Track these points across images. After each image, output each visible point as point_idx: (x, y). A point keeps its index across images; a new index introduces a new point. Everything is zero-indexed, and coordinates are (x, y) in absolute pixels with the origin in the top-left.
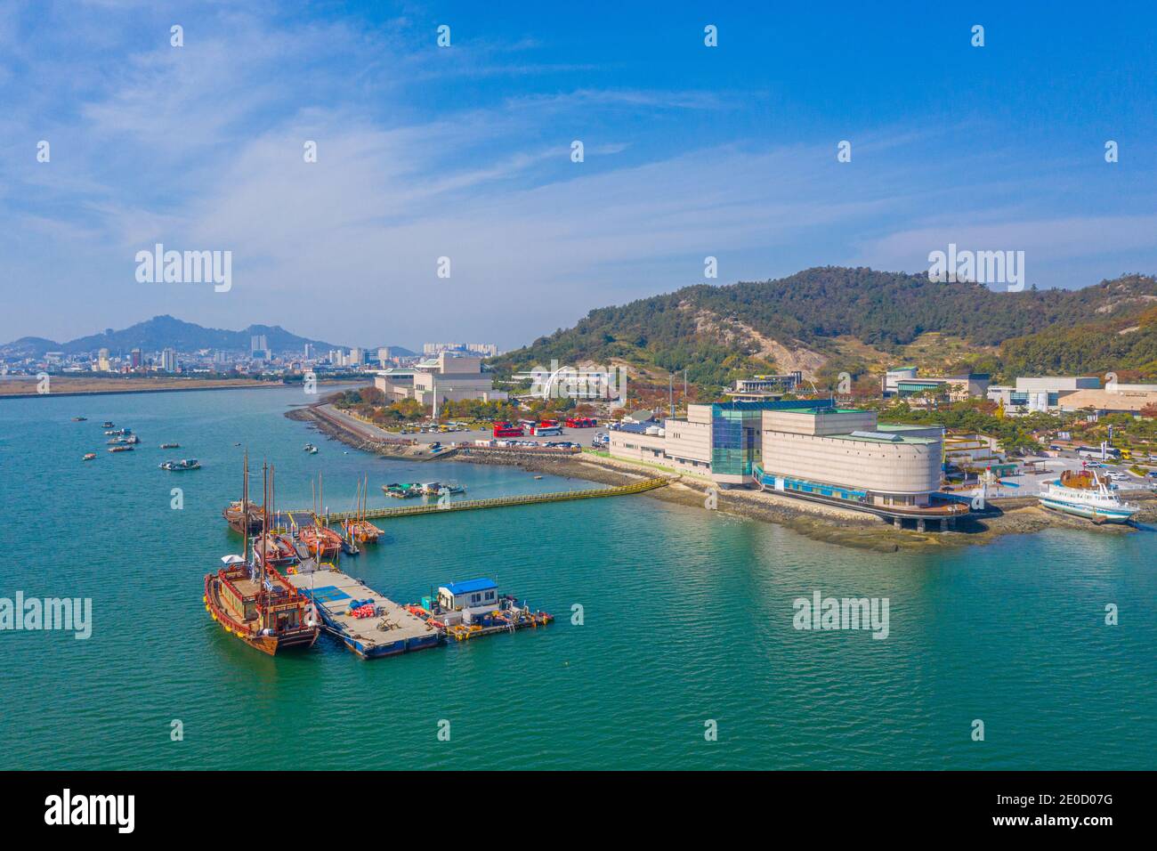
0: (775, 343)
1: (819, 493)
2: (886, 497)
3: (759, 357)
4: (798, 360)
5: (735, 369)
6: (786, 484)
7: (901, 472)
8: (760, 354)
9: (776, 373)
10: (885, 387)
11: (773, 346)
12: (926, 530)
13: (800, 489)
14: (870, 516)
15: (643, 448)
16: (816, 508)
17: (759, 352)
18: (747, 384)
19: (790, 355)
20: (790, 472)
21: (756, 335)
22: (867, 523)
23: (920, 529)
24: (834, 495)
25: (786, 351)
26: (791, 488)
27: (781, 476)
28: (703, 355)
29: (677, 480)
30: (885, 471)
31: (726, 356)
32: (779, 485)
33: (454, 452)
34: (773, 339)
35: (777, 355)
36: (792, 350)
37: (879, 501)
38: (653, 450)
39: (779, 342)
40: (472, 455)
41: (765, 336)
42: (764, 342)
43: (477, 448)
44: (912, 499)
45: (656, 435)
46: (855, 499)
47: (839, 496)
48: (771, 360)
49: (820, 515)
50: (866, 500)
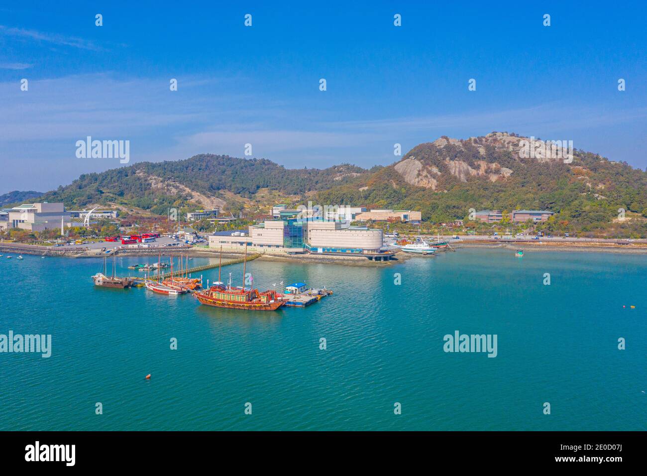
0: (198, 194)
1: (340, 251)
2: (368, 250)
3: (193, 201)
4: (212, 202)
5: (181, 207)
6: (324, 250)
7: (374, 241)
9: (204, 209)
10: (273, 214)
11: (198, 195)
12: (384, 260)
13: (331, 251)
14: (363, 258)
15: (232, 242)
16: (341, 257)
17: (192, 198)
18: (192, 215)
19: (208, 200)
20: (324, 245)
21: (188, 190)
22: (363, 260)
23: (382, 260)
24: (347, 252)
25: (205, 198)
26: (326, 251)
27: (321, 247)
28: (161, 201)
30: (369, 241)
31: (175, 201)
32: (320, 251)
33: (117, 253)
34: (197, 192)
35: (202, 200)
36: (208, 197)
37: (366, 252)
38: (239, 243)
39: (200, 193)
40: (128, 252)
41: (193, 190)
42: (193, 193)
43: (130, 249)
44: (377, 250)
45: (240, 236)
46: (357, 252)
47: (350, 252)
48: (199, 202)
49: (344, 260)
50: (361, 251)
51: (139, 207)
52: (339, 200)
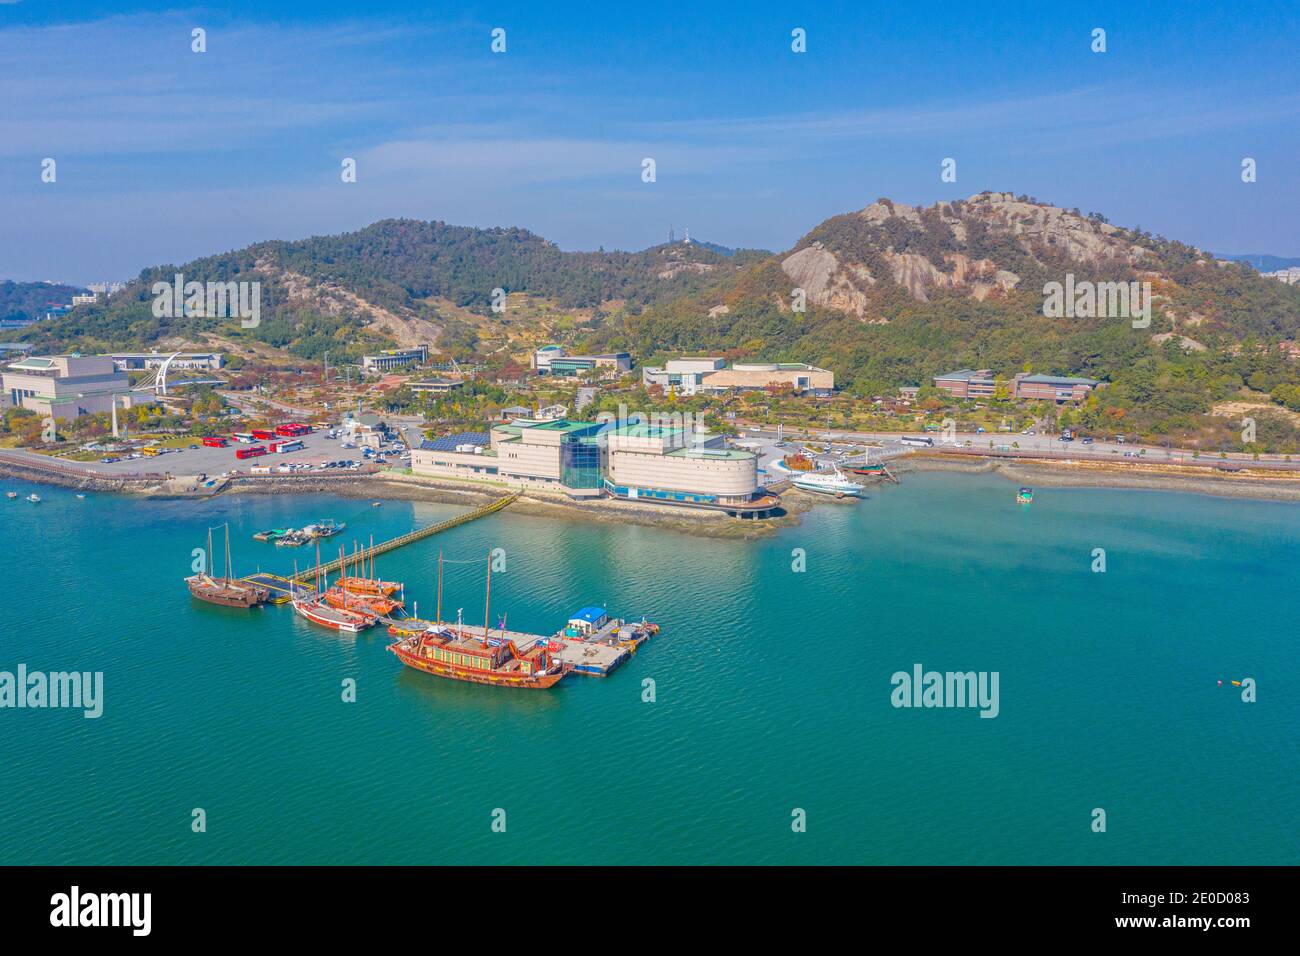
0: (385, 312)
1: (673, 498)
2: (729, 498)
3: (374, 328)
4: (414, 331)
5: (352, 343)
6: (640, 493)
7: (741, 479)
8: (373, 325)
9: (396, 347)
10: (536, 365)
11: (385, 316)
12: (759, 518)
13: (654, 496)
14: (718, 513)
15: (458, 465)
16: (675, 510)
17: (372, 322)
18: (374, 361)
19: (405, 326)
20: (640, 483)
21: (363, 304)
22: (718, 518)
23: (755, 519)
24: (687, 499)
25: (399, 321)
26: (645, 495)
27: (634, 487)
28: (310, 328)
29: (521, 495)
30: (731, 480)
31: (337, 328)
32: (633, 494)
33: (227, 485)
34: (382, 308)
35: (392, 326)
36: (406, 319)
37: (723, 501)
38: (472, 467)
39: (388, 310)
40: (251, 484)
41: (374, 303)
42: (375, 311)
43: (255, 476)
44: (744, 497)
45: (473, 453)
46: (706, 501)
47: (692, 500)
48: (387, 331)
49: (681, 516)
50: (713, 501)
51: (265, 341)
52: (670, 335)
